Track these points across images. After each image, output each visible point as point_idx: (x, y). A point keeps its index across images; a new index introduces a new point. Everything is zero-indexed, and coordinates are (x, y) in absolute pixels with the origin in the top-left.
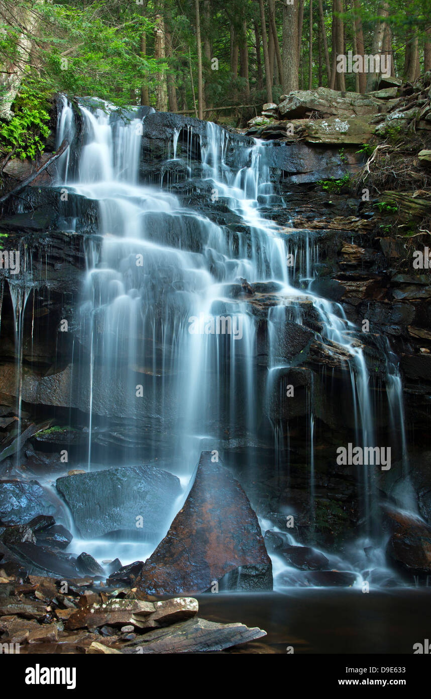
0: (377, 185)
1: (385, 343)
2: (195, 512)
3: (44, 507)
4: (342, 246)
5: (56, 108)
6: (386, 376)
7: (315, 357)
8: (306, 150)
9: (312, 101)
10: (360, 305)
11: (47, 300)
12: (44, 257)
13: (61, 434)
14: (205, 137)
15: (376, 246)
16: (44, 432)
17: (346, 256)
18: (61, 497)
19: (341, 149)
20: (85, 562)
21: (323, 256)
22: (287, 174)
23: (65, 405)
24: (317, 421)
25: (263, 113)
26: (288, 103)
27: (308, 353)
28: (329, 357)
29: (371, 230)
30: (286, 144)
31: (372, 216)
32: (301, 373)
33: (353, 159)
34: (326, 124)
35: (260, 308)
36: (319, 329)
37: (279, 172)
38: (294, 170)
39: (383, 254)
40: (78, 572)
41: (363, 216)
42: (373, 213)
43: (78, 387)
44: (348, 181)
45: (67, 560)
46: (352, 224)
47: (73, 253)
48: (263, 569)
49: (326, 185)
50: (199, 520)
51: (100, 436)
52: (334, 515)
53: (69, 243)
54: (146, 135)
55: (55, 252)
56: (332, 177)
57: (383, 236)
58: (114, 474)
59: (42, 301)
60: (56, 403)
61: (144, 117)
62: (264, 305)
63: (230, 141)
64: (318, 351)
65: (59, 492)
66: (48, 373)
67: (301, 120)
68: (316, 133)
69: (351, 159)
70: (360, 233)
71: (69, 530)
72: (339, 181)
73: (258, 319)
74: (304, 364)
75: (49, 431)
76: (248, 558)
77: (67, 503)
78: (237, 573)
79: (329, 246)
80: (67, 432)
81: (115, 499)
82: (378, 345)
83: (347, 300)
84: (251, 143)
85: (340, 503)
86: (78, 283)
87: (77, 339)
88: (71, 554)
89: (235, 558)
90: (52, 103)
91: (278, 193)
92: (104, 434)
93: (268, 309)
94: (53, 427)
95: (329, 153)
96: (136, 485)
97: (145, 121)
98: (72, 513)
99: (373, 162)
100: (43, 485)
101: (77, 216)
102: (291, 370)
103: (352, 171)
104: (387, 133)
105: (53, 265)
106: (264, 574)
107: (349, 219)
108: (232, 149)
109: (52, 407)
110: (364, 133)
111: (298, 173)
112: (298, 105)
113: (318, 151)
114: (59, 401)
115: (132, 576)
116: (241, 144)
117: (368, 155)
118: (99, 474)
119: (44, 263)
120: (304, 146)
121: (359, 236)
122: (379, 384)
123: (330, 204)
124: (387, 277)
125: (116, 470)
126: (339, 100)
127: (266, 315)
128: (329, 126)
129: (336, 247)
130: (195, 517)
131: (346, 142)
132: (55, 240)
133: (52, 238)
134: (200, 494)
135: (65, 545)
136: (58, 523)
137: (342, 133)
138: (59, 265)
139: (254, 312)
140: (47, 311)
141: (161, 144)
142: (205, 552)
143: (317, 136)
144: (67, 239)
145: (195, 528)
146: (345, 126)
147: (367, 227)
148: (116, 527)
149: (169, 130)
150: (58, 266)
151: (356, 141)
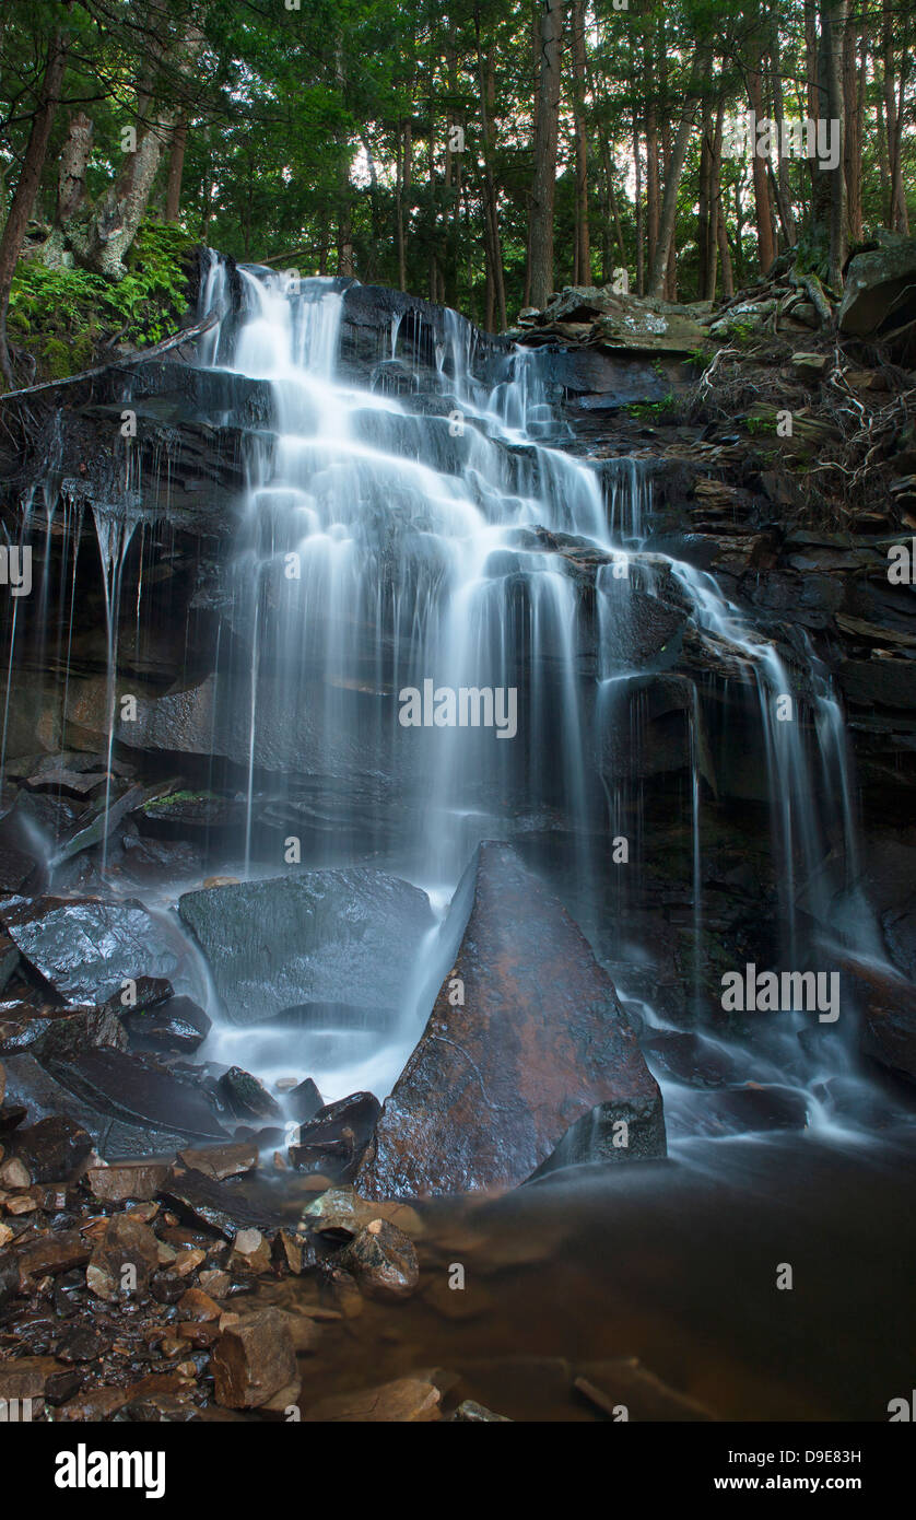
0: (724, 407)
1: (803, 641)
2: (483, 975)
3: (150, 956)
4: (696, 483)
5: (198, 265)
6: (815, 700)
7: (693, 658)
8: (600, 360)
9: (600, 299)
10: (746, 574)
11: (169, 550)
12: (164, 466)
13: (192, 805)
14: (442, 331)
15: (754, 485)
16: (161, 801)
17: (701, 500)
18: (187, 934)
19: (656, 359)
20: (239, 1092)
21: (661, 500)
22: (572, 394)
23: (202, 751)
24: (703, 781)
25: (521, 322)
26: (562, 303)
27: (680, 651)
28: (717, 659)
29: (740, 461)
30: (568, 350)
31: (735, 441)
32: (677, 685)
33: (676, 375)
34: (632, 320)
35: (582, 566)
36: (690, 609)
37: (560, 390)
38: (581, 388)
39: (767, 497)
40: (221, 1115)
41: (718, 442)
42: (737, 437)
43: (228, 717)
44: (673, 404)
45: (197, 1085)
46: (704, 454)
47: (221, 462)
48: (646, 1109)
49: (636, 411)
50: (493, 993)
51: (269, 810)
52: (714, 961)
53: (212, 444)
54: (347, 320)
55: (185, 458)
56: (646, 398)
57: (762, 469)
58: (298, 887)
59: (158, 551)
60: (184, 746)
61: (344, 291)
62: (587, 561)
63: (479, 341)
64: (695, 647)
65: (187, 924)
66: (169, 691)
67: (584, 325)
68: (616, 334)
69: (673, 375)
70: (719, 465)
71: (202, 1007)
72: (656, 405)
73: (581, 584)
74: (674, 669)
75: (171, 800)
76: (612, 1084)
77: (201, 947)
78: (591, 1121)
79: (670, 485)
80: (205, 802)
81: (303, 934)
82: (793, 642)
83: (721, 567)
84: (511, 350)
85: (717, 935)
86: (230, 518)
87: (226, 624)
88: (207, 1065)
89: (582, 1085)
90: (191, 259)
91: (559, 419)
92: (276, 807)
93: (596, 568)
94: (178, 791)
95: (636, 366)
96: (343, 907)
97: (346, 297)
98: (212, 968)
99: (712, 374)
100: (151, 908)
101: (231, 407)
102: (655, 679)
103: (680, 391)
104: (731, 332)
105: (182, 484)
106: (648, 1121)
107: (695, 447)
108: (483, 356)
109: (176, 753)
110: (692, 335)
111: (588, 393)
112: (577, 304)
113: (619, 361)
114: (191, 742)
115: (349, 1132)
116: (496, 349)
117: (700, 366)
118: (269, 885)
119: (164, 478)
120: (597, 354)
121: (719, 470)
122: (807, 711)
123: (651, 433)
124: (780, 535)
125: (304, 877)
126: (637, 303)
127: (593, 580)
128: (636, 323)
129: (683, 486)
130: (483, 987)
131: (664, 348)
132: (189, 435)
133: (182, 429)
134: (487, 934)
135: (192, 1045)
136: (179, 993)
137: (657, 335)
138: (196, 483)
139: (571, 572)
140: (169, 571)
141: (371, 335)
142: (517, 1074)
143: (618, 337)
144: (211, 436)
145: (488, 1014)
146: (661, 325)
147: (731, 457)
148: (305, 997)
149: (383, 313)
150: (192, 483)
151: (679, 347)
